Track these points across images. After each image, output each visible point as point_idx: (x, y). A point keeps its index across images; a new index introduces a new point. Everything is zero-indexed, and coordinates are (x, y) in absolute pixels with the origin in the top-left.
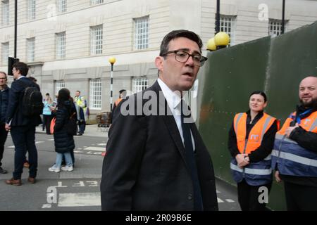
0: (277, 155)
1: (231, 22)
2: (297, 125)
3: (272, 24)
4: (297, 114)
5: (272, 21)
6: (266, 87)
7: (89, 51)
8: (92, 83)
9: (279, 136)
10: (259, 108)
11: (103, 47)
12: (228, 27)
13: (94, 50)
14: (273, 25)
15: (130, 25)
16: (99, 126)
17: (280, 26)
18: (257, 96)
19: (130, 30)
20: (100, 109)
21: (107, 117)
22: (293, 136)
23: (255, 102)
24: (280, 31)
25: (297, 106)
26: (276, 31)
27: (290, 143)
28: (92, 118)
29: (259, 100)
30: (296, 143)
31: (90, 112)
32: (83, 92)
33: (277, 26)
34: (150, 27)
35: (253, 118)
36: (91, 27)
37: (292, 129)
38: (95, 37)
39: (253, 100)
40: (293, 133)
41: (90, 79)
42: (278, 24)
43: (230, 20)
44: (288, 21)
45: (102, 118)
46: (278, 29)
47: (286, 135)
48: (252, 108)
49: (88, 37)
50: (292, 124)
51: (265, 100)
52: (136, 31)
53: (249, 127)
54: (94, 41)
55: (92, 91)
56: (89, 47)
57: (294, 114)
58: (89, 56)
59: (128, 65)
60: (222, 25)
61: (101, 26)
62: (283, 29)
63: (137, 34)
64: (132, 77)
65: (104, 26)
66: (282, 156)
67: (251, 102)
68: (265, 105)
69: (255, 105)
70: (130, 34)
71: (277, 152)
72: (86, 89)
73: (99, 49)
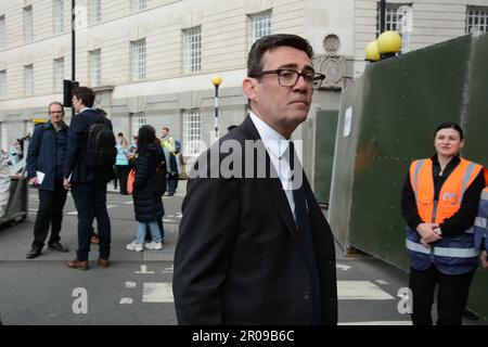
0: (485, 226)
3: (471, 13)
5: (471, 9)
6: (463, 117)
8: (186, 115)
9: (487, 195)
11: (202, 60)
12: (397, 23)
13: (188, 66)
14: (474, 16)
15: (243, 25)
17: (486, 17)
18: (448, 132)
19: (243, 32)
23: (446, 141)
26: (479, 25)
29: (451, 138)
32: (174, 129)
33: (480, 16)
35: (443, 167)
36: (183, 30)
38: (189, 45)
39: (442, 137)
41: (183, 111)
42: (483, 14)
46: (482, 22)
48: (440, 151)
49: (179, 46)
51: (462, 137)
52: (251, 34)
53: (439, 182)
54: (189, 51)
55: (187, 128)
56: (182, 61)
58: (182, 75)
60: (389, 20)
61: (198, 28)
65: (203, 28)
67: (438, 141)
68: (462, 146)
69: (447, 146)
70: (243, 40)
71: (484, 221)
72: (178, 126)
73: (196, 64)
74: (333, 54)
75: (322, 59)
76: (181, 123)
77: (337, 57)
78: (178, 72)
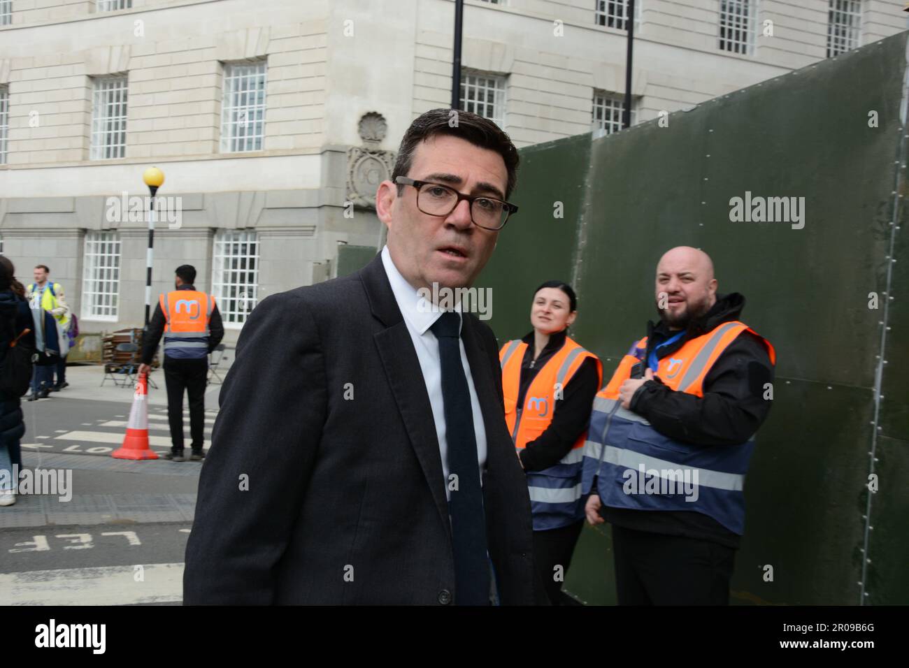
0: (597, 456)
1: (496, 90)
2: (649, 375)
3: (600, 102)
4: (651, 344)
5: (601, 96)
6: (576, 270)
7: (85, 149)
8: (90, 242)
9: (603, 403)
10: (554, 325)
11: (129, 138)
12: (485, 103)
13: (100, 146)
14: (604, 107)
15: (212, 80)
16: (108, 371)
17: (621, 110)
18: (551, 294)
19: (211, 93)
20: (114, 319)
21: (134, 343)
22: (639, 405)
23: (545, 308)
24: (620, 123)
25: (651, 323)
26: (612, 122)
27: (629, 423)
28: (87, 346)
29: (555, 304)
30: (645, 422)
31: (82, 329)
32: (62, 270)
33: (612, 108)
34: (268, 88)
35: (538, 353)
36: (92, 77)
37: (637, 384)
38: (103, 106)
39: (542, 302)
40: (638, 395)
41: (84, 232)
42: (616, 105)
43: (492, 83)
44: (640, 98)
45: (119, 348)
46: (616, 118)
47: (619, 402)
48: (537, 323)
49: (80, 106)
50: (636, 373)
51: (573, 306)
52: (227, 98)
53: (527, 376)
54: (101, 119)
55: (90, 266)
56: (86, 137)
57: (642, 344)
58: (85, 163)
59: (203, 195)
60: (471, 97)
61: (122, 77)
62: (627, 119)
63: (231, 108)
64: (213, 231)
65: (132, 77)
66: (608, 458)
67: (536, 307)
68: (572, 320)
69: (546, 316)
70: (210, 107)
71: (598, 446)
72: (73, 262)
73: (116, 145)
74: (374, 147)
75: (355, 155)
76: (80, 256)
77: (382, 154)
78: (79, 155)
